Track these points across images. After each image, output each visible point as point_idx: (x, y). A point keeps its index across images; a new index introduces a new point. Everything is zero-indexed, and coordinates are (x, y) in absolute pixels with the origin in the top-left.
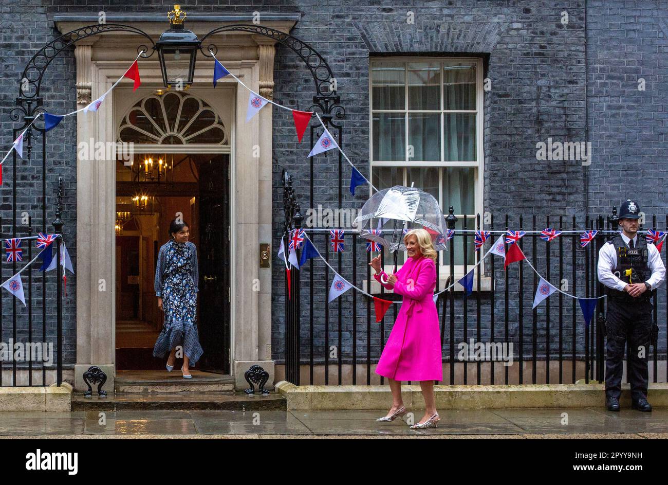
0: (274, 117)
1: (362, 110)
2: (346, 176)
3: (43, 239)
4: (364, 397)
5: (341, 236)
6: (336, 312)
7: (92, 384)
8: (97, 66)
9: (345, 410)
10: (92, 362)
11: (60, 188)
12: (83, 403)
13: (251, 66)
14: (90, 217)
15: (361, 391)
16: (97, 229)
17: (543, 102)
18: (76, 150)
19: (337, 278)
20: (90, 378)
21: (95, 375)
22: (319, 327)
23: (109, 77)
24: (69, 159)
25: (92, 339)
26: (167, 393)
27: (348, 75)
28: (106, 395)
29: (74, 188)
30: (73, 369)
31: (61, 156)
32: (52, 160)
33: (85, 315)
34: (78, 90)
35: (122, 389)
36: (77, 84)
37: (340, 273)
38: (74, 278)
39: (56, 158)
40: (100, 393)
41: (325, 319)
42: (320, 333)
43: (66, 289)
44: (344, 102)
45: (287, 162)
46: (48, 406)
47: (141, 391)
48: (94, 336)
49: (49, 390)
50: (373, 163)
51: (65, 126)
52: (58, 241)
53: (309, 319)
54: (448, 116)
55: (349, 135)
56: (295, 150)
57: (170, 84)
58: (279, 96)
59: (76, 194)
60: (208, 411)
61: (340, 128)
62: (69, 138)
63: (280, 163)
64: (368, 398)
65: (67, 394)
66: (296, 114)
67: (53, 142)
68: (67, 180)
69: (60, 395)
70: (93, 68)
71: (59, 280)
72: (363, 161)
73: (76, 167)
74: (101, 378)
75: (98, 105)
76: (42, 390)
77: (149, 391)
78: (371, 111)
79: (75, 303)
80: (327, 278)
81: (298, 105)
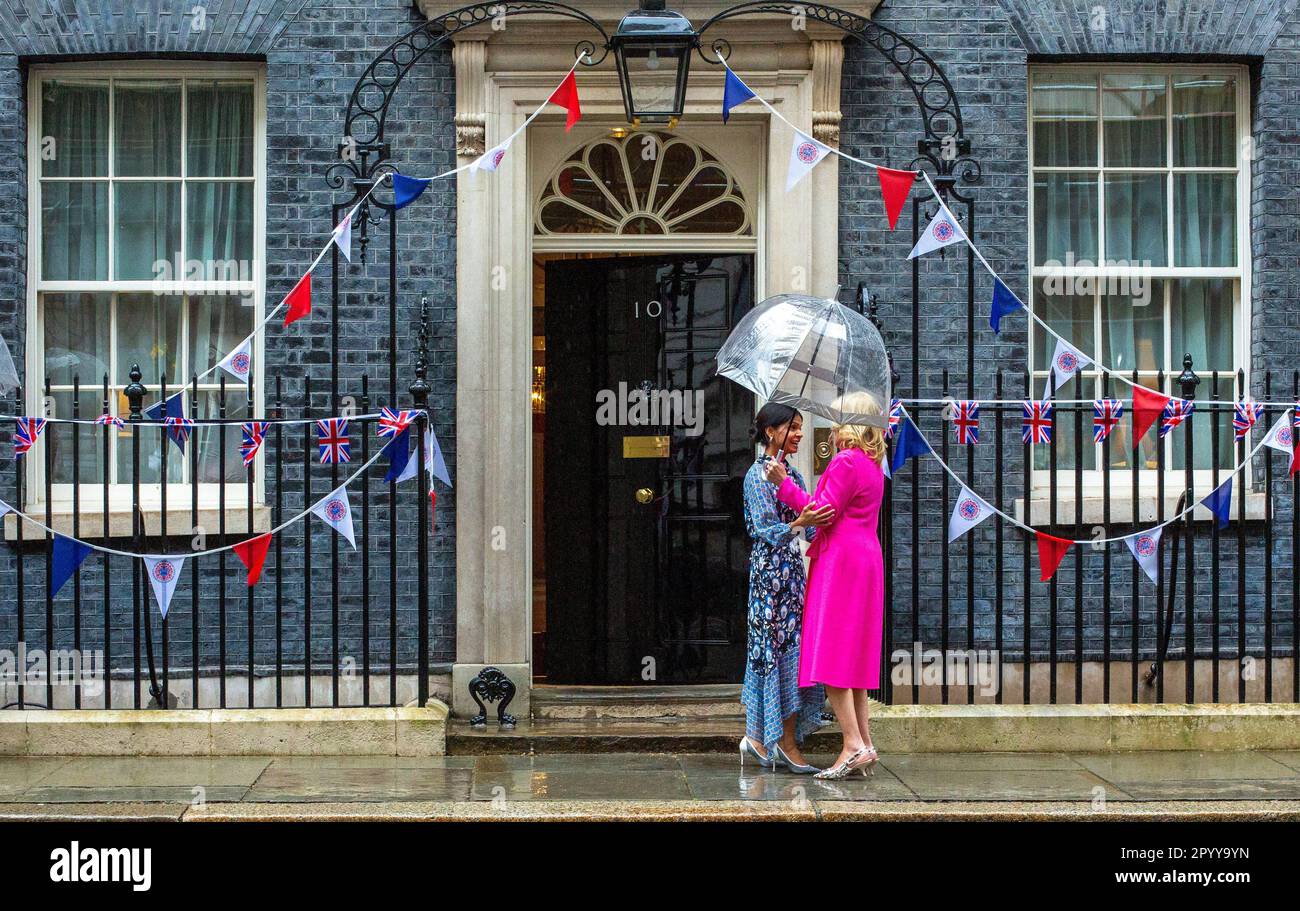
0: (842, 181)
1: (1014, 167)
2: (983, 296)
3: (390, 419)
4: (1017, 727)
5: (973, 412)
6: (963, 562)
7: (486, 703)
8: (496, 81)
9: (979, 751)
10: (486, 661)
11: (425, 319)
12: (468, 739)
13: (796, 82)
14: (482, 377)
15: (1012, 716)
16: (495, 400)
18: (455, 245)
19: (966, 495)
20: (482, 690)
21: (493, 686)
22: (930, 590)
23: (518, 103)
24: (442, 263)
25: (486, 615)
26: (633, 720)
27: (986, 98)
28: (515, 723)
29: (451, 319)
30: (450, 674)
31: (426, 257)
32: (408, 264)
33: (472, 568)
34: (459, 129)
35: (544, 711)
36: (457, 117)
37: (971, 485)
38: (451, 495)
39: (417, 262)
40: (502, 718)
41: (941, 575)
42: (933, 603)
43: (436, 517)
44: (979, 152)
45: (867, 269)
46: (401, 746)
47: (582, 716)
48: (490, 610)
49: (403, 714)
50: (1034, 271)
51: (434, 200)
52: (420, 422)
53: (910, 574)
54: (1181, 179)
55: (987, 215)
56: (882, 245)
57: (638, 116)
58: (851, 138)
59: (455, 330)
60: (713, 755)
61: (970, 202)
62: (441, 223)
63: (853, 271)
64: (1026, 728)
65: (438, 722)
66: (886, 176)
67: (411, 230)
68: (439, 304)
69: (425, 723)
70: (488, 86)
71: (423, 501)
72: (1015, 267)
73: (454, 280)
74: (505, 690)
75: (499, 157)
76: (390, 714)
77: (599, 716)
78: (1032, 168)
79: (454, 545)
80: (945, 494)
81: (888, 157)
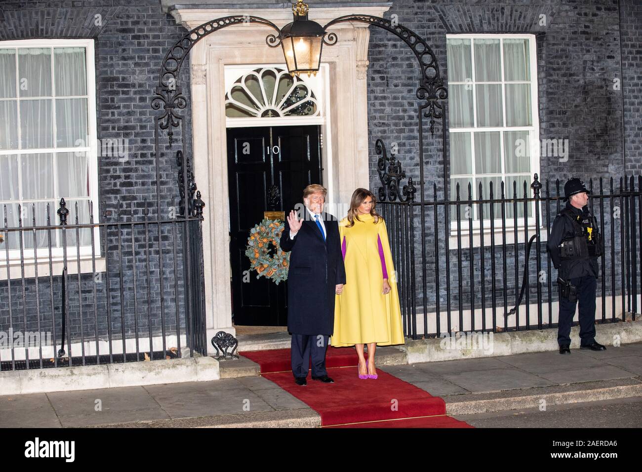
0: (368, 92)
8: (210, 48)
13: (348, 46)
16: (215, 202)
17: (589, 74)
23: (221, 59)
35: (242, 349)
45: (380, 133)
56: (386, 122)
58: (371, 73)
63: (374, 134)
70: (207, 51)
81: (387, 80)
